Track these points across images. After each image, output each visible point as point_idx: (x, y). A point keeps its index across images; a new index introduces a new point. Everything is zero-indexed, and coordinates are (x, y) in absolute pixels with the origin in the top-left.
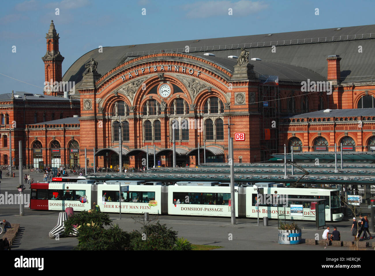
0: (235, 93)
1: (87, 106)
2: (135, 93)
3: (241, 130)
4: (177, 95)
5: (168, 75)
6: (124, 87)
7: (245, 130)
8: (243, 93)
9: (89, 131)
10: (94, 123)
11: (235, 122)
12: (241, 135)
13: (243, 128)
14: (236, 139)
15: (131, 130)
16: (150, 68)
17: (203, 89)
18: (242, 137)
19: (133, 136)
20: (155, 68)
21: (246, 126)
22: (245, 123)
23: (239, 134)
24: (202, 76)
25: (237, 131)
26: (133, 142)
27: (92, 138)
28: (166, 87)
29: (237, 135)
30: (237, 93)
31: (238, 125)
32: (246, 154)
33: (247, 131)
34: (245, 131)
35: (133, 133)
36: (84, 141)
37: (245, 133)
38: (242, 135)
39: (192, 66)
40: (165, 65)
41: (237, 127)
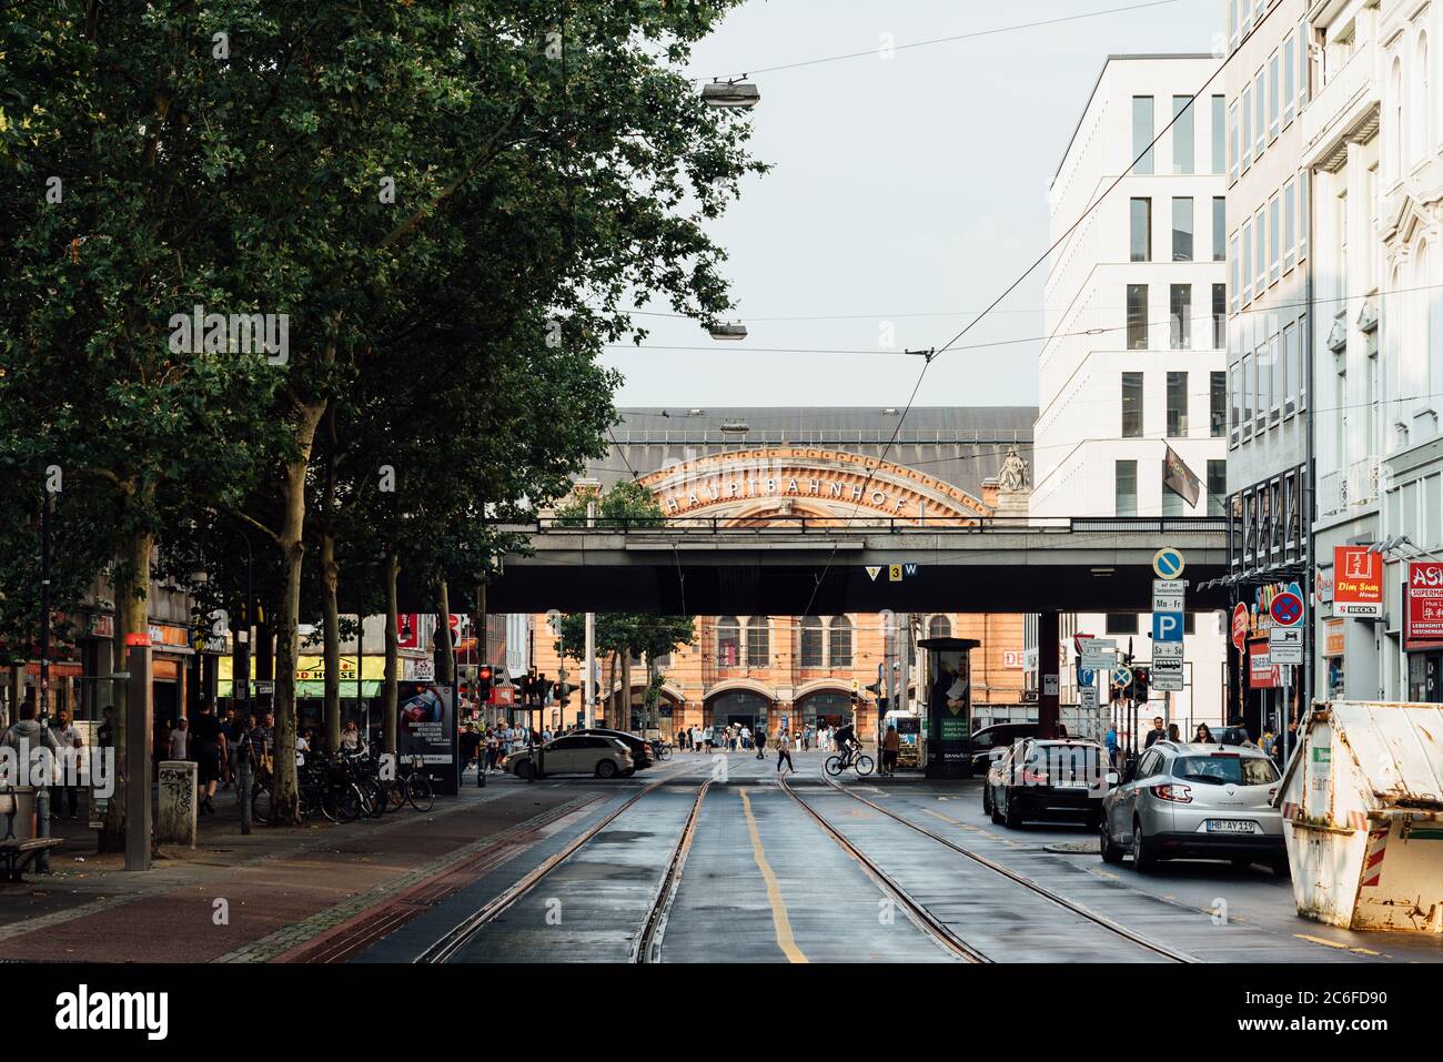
3: (1018, 645)
11: (1003, 623)
12: (1019, 654)
14: (1006, 665)
16: (755, 484)
20: (772, 485)
23: (1015, 653)
24: (907, 511)
25: (1006, 646)
26: (698, 669)
29: (1008, 655)
31: (1010, 631)
38: (1021, 657)
39: (882, 485)
40: (800, 480)
41: (1009, 636)
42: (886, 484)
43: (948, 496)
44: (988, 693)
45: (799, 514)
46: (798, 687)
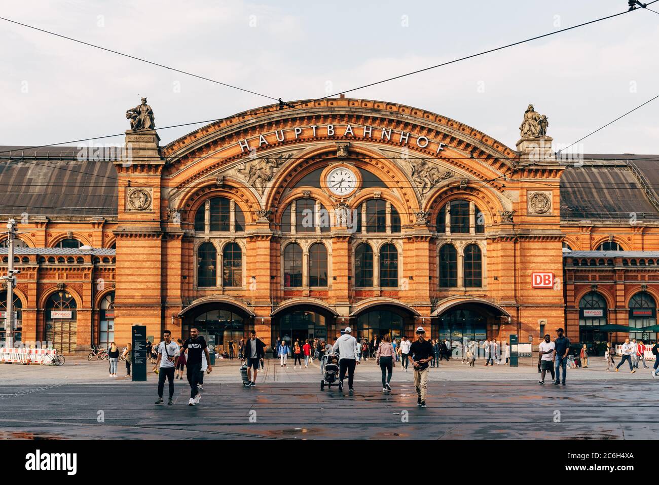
0: (529, 192)
1: (137, 204)
2: (269, 180)
3: (544, 267)
4: (376, 192)
5: (361, 148)
6: (239, 167)
7: (553, 266)
8: (547, 193)
9: (143, 261)
10: (158, 243)
11: (531, 249)
12: (545, 276)
13: (548, 263)
14: (534, 285)
15: (261, 262)
16: (316, 128)
17: (446, 182)
18: (548, 280)
19: (267, 276)
20: (331, 129)
21: (554, 258)
22: (552, 253)
23: (542, 275)
24: (447, 153)
25: (534, 269)
26: (267, 289)
27: (152, 278)
28: (344, 173)
29: (536, 276)
30: (533, 192)
31: (536, 256)
32: (555, 315)
33: (557, 269)
34: (553, 268)
35: (267, 269)
36: (128, 284)
37: (553, 271)
38: (547, 278)
39: (425, 131)
40: (355, 126)
41: (535, 261)
42: (430, 131)
43: (481, 142)
44: (518, 310)
45: (354, 156)
46: (354, 305)
